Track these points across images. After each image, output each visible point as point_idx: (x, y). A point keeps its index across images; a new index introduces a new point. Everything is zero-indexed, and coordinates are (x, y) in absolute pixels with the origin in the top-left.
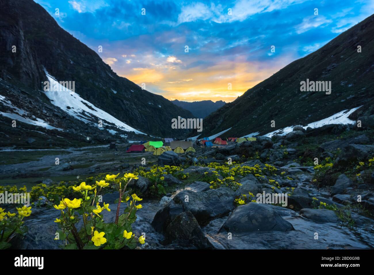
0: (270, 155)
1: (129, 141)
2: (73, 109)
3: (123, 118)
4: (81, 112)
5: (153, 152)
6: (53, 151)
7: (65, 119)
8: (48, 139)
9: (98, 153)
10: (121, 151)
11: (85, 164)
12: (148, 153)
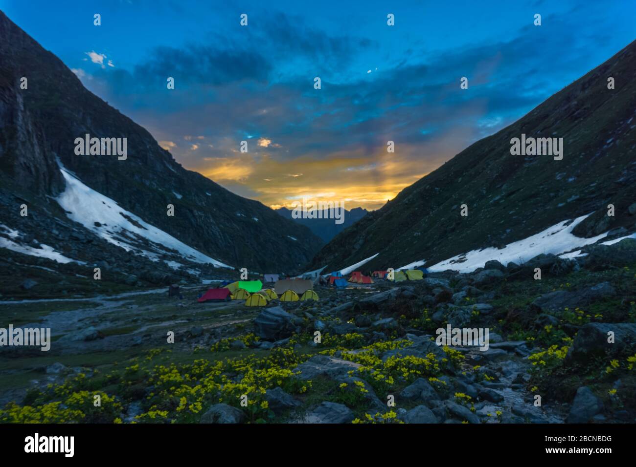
0: (449, 316)
1: (203, 280)
2: (105, 227)
3: (193, 240)
4: (120, 232)
5: (246, 300)
6: (67, 303)
7: (90, 244)
8: (60, 280)
9: (148, 304)
10: (189, 299)
11: (124, 327)
12: (237, 302)
